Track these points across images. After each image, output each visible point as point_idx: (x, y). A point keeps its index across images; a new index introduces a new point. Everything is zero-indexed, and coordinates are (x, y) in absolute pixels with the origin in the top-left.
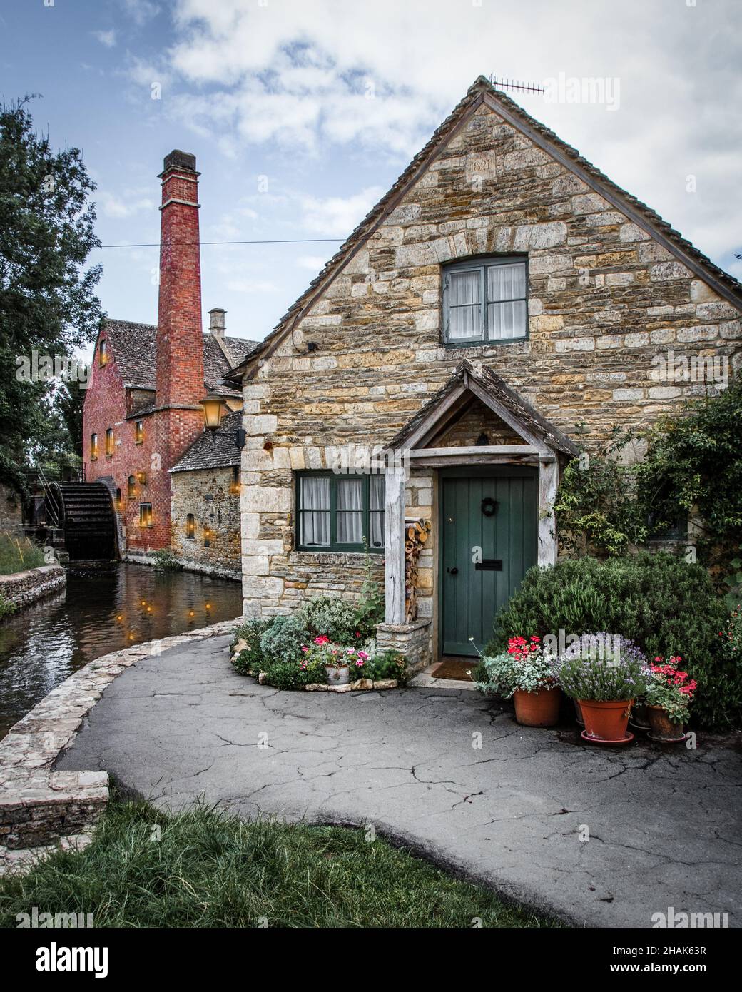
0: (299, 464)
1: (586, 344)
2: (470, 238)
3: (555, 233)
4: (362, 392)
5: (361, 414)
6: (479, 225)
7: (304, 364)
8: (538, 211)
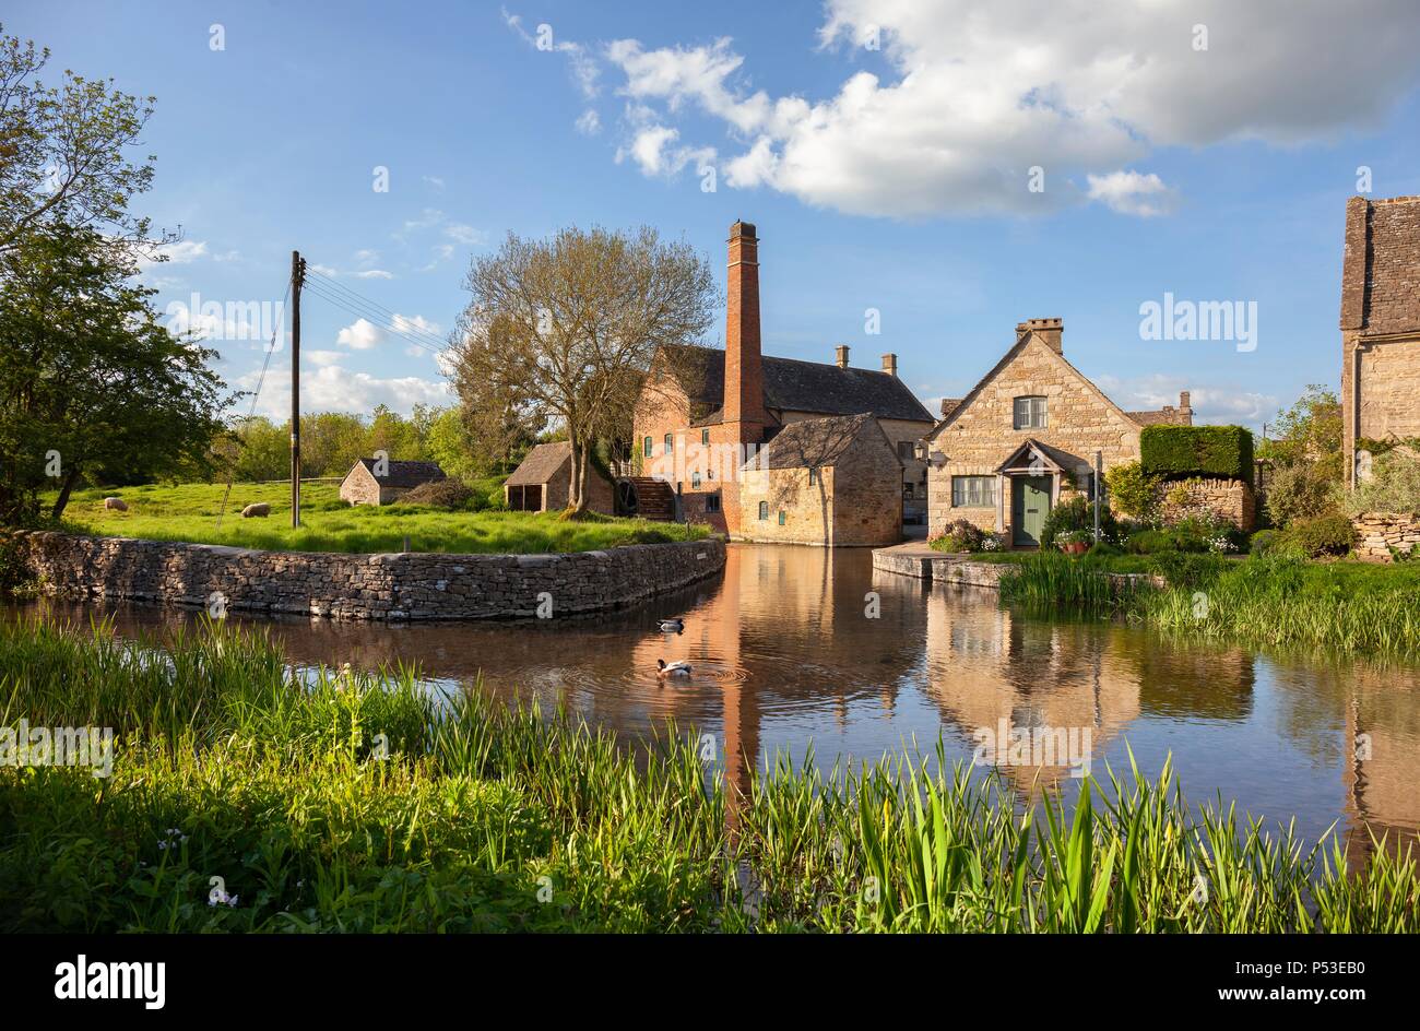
0: (955, 473)
1: (1069, 431)
2: (1026, 388)
3: (1058, 389)
4: (982, 445)
5: (980, 454)
6: (1029, 384)
7: (956, 433)
8: (1052, 381)
